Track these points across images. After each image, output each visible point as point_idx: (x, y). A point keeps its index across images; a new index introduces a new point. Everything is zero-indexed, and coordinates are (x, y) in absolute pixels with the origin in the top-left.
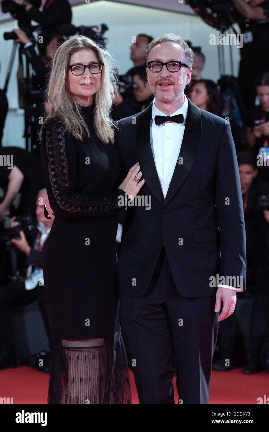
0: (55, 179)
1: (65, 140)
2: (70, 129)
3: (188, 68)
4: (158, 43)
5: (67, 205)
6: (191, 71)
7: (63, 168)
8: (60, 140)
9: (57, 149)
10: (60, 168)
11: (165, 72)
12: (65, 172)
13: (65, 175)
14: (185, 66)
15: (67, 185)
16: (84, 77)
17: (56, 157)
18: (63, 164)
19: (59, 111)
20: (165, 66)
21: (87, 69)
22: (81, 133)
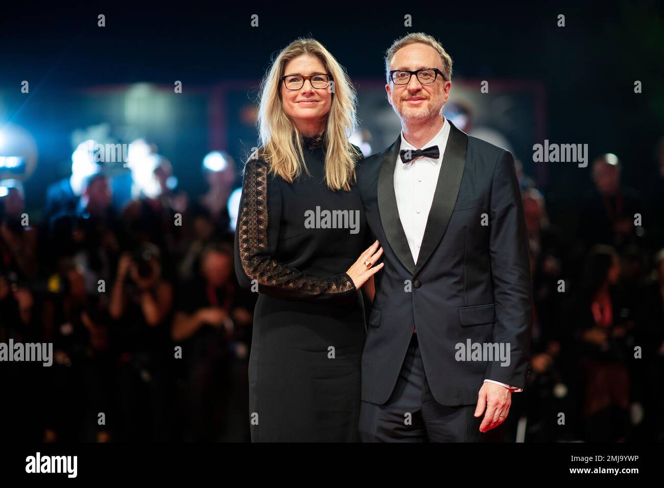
0: (246, 236)
1: (266, 184)
6: (449, 84)
8: (259, 184)
9: (254, 196)
12: (261, 227)
13: (260, 231)
15: (261, 245)
16: (303, 92)
17: (250, 206)
21: (307, 81)
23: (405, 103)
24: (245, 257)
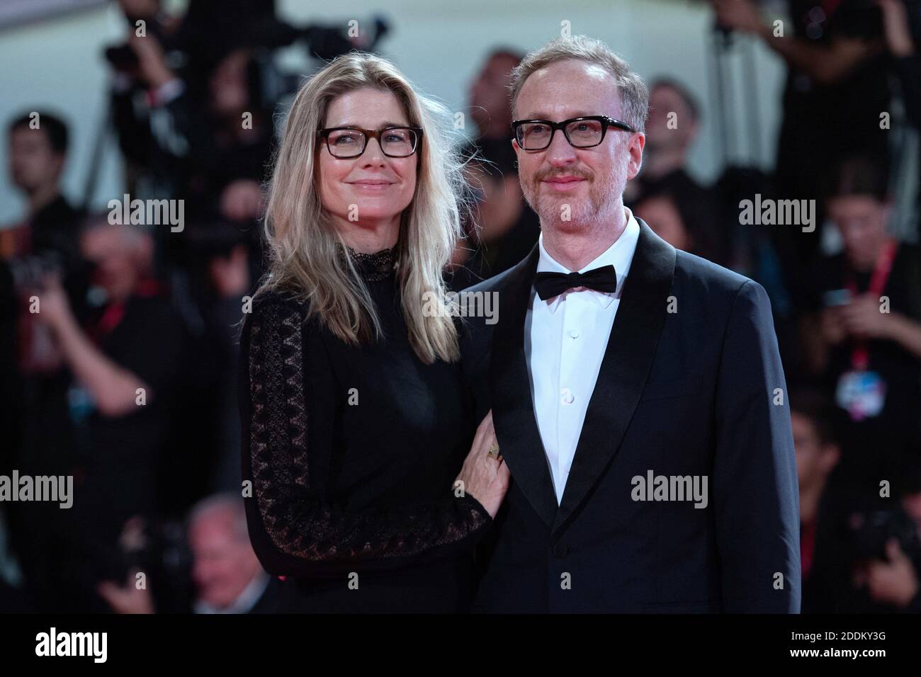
0: (266, 464)
1: (302, 350)
2: (323, 316)
3: (633, 131)
4: (539, 64)
5: (297, 540)
6: (641, 138)
7: (293, 431)
8: (288, 351)
9: (279, 378)
10: (283, 432)
11: (561, 151)
12: (297, 443)
13: (295, 451)
14: (620, 127)
15: (299, 481)
16: (365, 163)
17: (271, 399)
18: (291, 420)
19: (297, 262)
20: (559, 133)
21: (373, 141)
22: (357, 324)
23: (544, 186)
24: (269, 509)
